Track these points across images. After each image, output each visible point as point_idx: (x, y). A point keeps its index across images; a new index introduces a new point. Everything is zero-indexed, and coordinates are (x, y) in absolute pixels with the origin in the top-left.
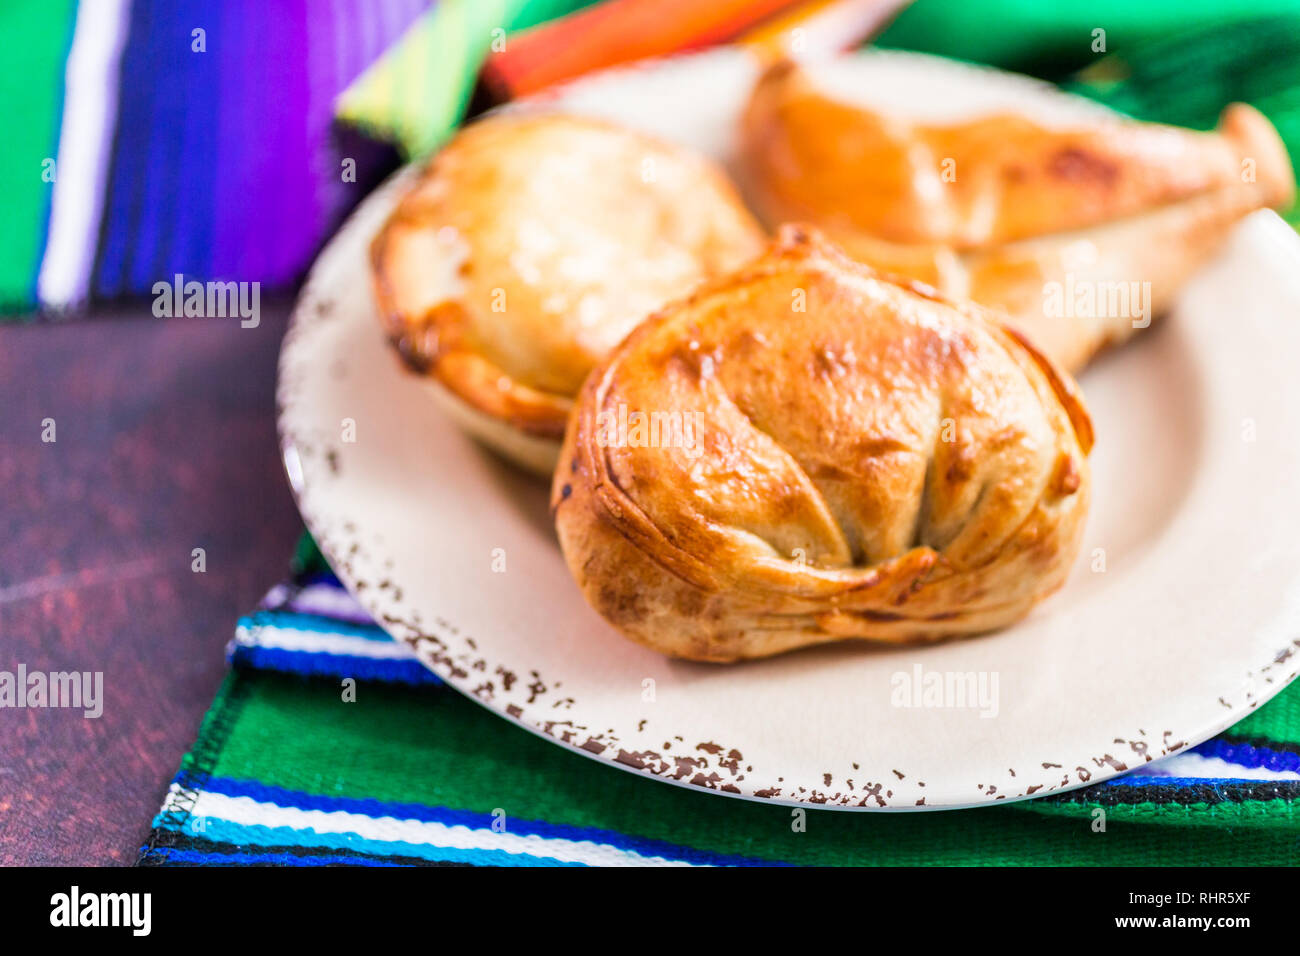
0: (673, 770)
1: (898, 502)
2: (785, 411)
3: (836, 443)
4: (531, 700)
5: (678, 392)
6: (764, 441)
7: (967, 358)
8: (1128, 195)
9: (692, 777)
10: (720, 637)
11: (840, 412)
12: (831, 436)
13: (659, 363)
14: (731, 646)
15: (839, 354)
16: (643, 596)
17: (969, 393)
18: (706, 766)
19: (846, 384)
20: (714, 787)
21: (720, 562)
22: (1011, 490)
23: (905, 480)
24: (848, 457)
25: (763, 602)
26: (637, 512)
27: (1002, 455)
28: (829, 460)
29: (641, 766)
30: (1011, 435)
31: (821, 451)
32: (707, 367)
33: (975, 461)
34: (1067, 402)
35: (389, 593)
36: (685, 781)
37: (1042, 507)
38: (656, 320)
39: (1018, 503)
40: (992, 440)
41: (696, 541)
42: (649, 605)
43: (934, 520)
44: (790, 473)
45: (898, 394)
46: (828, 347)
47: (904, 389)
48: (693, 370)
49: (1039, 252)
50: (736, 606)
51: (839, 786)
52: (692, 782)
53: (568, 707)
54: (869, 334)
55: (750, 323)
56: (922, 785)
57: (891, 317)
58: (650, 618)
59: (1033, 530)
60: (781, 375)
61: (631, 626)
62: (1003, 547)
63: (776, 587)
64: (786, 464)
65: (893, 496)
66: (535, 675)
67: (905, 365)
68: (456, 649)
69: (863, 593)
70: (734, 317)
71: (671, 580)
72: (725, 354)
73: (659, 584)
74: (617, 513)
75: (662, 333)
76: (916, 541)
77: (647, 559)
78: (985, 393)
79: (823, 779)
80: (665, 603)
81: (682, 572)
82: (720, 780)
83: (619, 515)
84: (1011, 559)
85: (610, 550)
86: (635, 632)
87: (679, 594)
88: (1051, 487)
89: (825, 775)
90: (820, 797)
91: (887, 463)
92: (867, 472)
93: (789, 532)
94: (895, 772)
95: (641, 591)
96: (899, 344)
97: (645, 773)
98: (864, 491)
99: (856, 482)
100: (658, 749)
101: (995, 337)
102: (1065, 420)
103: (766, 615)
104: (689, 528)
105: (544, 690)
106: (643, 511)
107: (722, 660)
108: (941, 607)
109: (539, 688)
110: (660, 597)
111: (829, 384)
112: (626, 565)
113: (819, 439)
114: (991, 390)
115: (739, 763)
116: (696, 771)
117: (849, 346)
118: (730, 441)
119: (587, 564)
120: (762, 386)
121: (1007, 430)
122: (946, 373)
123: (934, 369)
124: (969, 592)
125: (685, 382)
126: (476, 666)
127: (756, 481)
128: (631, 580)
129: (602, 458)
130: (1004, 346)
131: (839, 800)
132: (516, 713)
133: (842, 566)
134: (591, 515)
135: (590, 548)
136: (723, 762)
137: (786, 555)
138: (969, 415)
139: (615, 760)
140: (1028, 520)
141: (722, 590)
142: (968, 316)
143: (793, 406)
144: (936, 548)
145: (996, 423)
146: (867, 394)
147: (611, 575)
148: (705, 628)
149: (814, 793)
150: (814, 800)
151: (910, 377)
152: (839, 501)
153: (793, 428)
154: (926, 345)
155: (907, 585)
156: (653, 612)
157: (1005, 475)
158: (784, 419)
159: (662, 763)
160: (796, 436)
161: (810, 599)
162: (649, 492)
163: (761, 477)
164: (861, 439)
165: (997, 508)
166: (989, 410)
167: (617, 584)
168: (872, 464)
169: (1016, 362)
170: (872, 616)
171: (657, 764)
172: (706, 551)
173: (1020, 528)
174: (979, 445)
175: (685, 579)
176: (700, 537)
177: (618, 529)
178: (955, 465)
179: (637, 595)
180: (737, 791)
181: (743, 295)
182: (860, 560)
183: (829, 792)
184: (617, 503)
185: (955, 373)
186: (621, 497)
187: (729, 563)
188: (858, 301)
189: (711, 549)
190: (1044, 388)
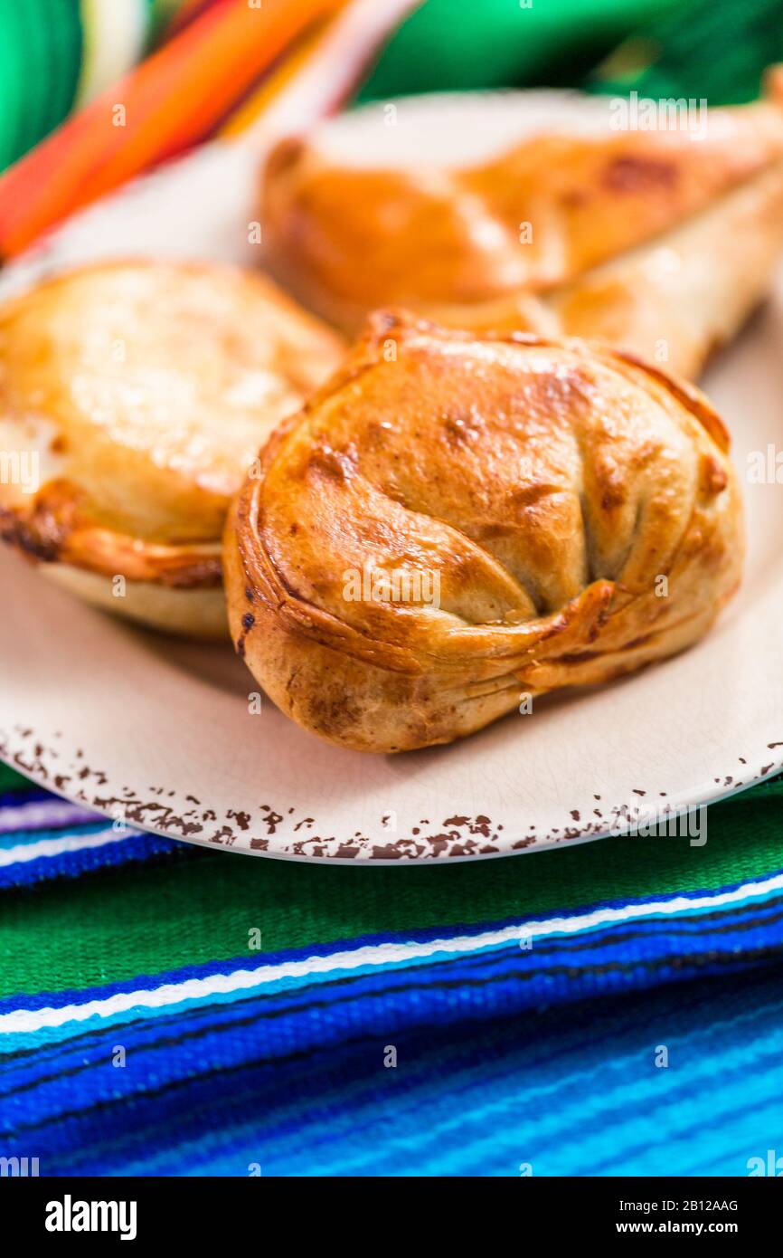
0: (430, 849)
1: (564, 541)
2: (434, 487)
3: (491, 502)
4: (272, 831)
5: (328, 496)
6: (422, 520)
7: (588, 391)
8: (692, 190)
9: (449, 850)
10: (434, 718)
11: (486, 475)
12: (484, 497)
13: (299, 476)
14: (445, 724)
15: (468, 420)
16: (352, 697)
17: (600, 423)
18: (459, 837)
19: (481, 445)
20: (472, 853)
21: (417, 643)
22: (665, 502)
23: (566, 519)
24: (507, 512)
25: (466, 671)
26: (326, 617)
27: (648, 471)
28: (490, 520)
29: (398, 855)
30: (650, 450)
31: (479, 515)
32: (347, 466)
33: (625, 483)
34: (694, 408)
35: (93, 779)
36: (444, 856)
37: (699, 510)
38: (278, 439)
39: (675, 512)
40: (634, 460)
41: (389, 629)
42: (360, 704)
43: (601, 551)
44: (457, 541)
45: (533, 441)
46: (455, 416)
47: (540, 435)
48: (333, 472)
49: (622, 273)
50: (442, 682)
51: (587, 818)
52: (452, 854)
53: (309, 826)
54: (488, 392)
55: (372, 414)
56: (663, 794)
57: (504, 373)
58: (364, 717)
59: (697, 534)
60: (419, 455)
61: (348, 731)
62: (673, 558)
63: (474, 654)
64: (449, 535)
65: (558, 537)
66: (266, 808)
67: (533, 413)
68: (180, 808)
69: (555, 638)
70: (355, 413)
71: (375, 673)
72: (358, 450)
73: (365, 681)
74: (307, 622)
75: (290, 448)
76: (590, 578)
77: (348, 658)
78: (614, 418)
79: (571, 816)
80: (375, 698)
81: (383, 662)
82: (475, 845)
83: (310, 625)
84: (683, 569)
85: (309, 661)
86: (353, 736)
87: (385, 684)
88: (702, 489)
89: (572, 813)
90: (573, 832)
91: (543, 508)
92: (528, 521)
93: (472, 599)
94: (635, 791)
95: (349, 693)
96: (520, 394)
97: (404, 861)
98: (530, 539)
99: (521, 533)
100: (409, 836)
101: (607, 365)
102: (696, 424)
103: (472, 683)
104: (379, 618)
105: (281, 819)
106: (331, 614)
107: (441, 741)
108: (632, 633)
109: (275, 818)
110: (368, 694)
111: (467, 450)
112: (329, 671)
113: (473, 504)
114: (619, 414)
115: (489, 826)
116: (451, 844)
117: (474, 410)
118: (391, 528)
119: (289, 683)
120: (405, 470)
121: (645, 448)
122: (572, 409)
123: (560, 409)
124: (655, 610)
125: (331, 487)
126: (205, 817)
127: (427, 558)
128: (337, 684)
129: (276, 578)
130: (618, 371)
131: (592, 830)
132: (262, 846)
133: (529, 619)
134: (282, 634)
135: (289, 667)
136: (474, 829)
137: (474, 621)
138: (607, 443)
139: (371, 858)
140: (689, 526)
141: (424, 670)
142: (575, 351)
143: (439, 479)
144: (611, 578)
145: (633, 443)
146: (505, 449)
147: (315, 685)
148: (419, 713)
149: (567, 830)
150: (569, 836)
151: (541, 424)
152: (509, 556)
153: (447, 500)
154: (546, 389)
155: (595, 619)
156: (365, 710)
157: (656, 489)
158: (435, 494)
159: (417, 846)
160: (452, 507)
161: (509, 657)
162: (332, 596)
163: (431, 553)
164: (513, 491)
165: (657, 523)
166: (622, 433)
167: (325, 693)
168: (530, 512)
169: (634, 382)
170: (570, 660)
171: (412, 848)
172: (400, 635)
173: (684, 536)
174: (624, 468)
175: (389, 669)
176: (392, 624)
177: (313, 639)
178: (607, 493)
179: (346, 698)
180: (495, 850)
181: (357, 390)
182: (543, 610)
183: (580, 825)
184: (305, 614)
185: (581, 407)
186: (307, 608)
187: (424, 641)
188: (468, 365)
189: (405, 632)
190: (668, 400)
